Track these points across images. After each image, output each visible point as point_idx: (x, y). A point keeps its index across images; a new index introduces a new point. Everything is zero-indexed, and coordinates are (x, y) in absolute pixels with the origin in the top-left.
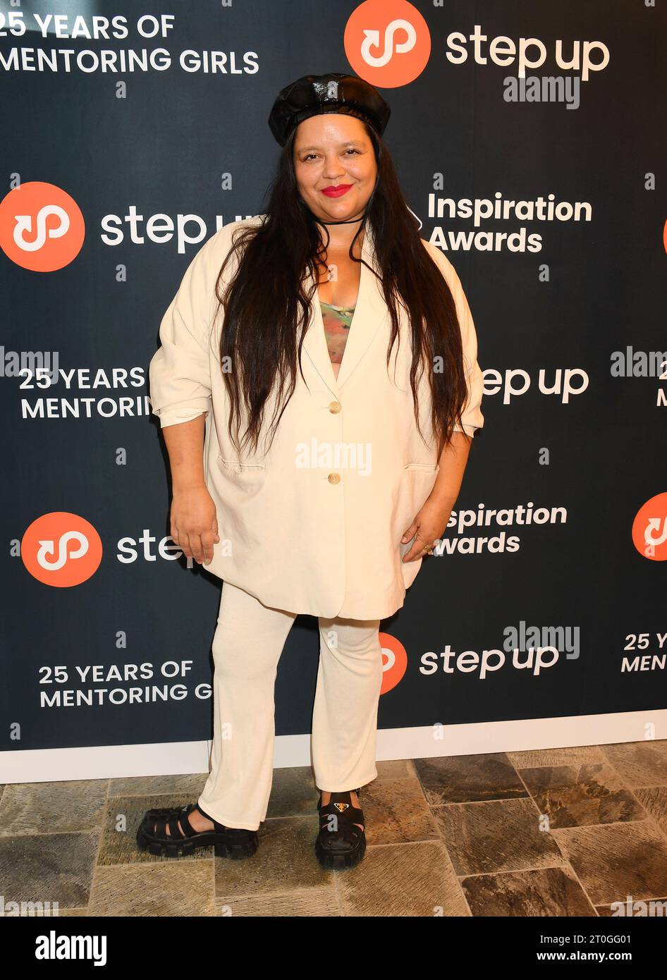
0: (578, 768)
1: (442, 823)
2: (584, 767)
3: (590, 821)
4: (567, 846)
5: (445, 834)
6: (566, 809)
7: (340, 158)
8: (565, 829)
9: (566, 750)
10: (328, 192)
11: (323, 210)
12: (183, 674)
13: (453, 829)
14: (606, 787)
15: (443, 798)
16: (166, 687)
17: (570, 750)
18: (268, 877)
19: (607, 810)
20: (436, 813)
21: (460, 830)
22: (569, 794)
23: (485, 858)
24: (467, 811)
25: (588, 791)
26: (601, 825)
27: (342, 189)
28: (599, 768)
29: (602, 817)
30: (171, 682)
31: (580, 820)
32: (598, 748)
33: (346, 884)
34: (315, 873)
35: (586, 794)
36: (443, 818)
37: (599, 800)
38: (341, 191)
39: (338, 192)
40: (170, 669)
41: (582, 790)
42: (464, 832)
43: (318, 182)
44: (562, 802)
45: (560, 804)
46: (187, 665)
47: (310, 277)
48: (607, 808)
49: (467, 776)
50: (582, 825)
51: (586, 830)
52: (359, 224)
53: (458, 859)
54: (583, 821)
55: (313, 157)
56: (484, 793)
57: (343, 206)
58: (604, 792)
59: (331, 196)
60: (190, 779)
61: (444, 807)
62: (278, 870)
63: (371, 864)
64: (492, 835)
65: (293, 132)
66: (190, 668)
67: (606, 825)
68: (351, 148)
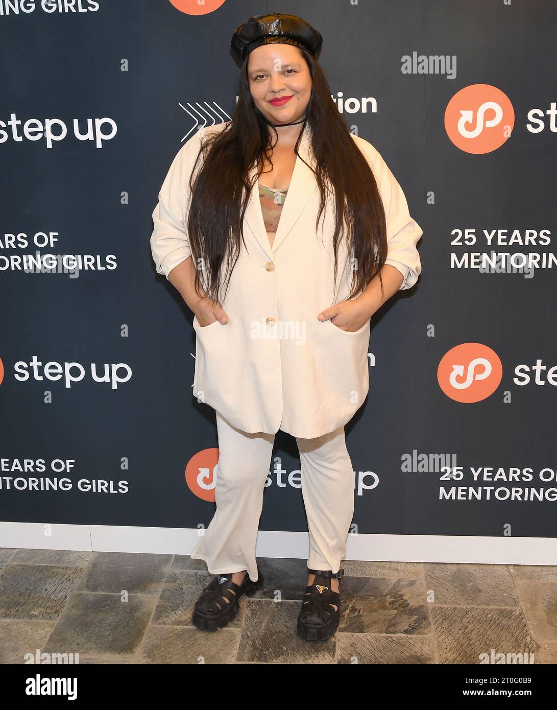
0: (394, 581)
1: (250, 615)
2: (399, 581)
3: (376, 630)
4: (344, 649)
5: (246, 625)
6: (362, 616)
7: (282, 76)
8: (350, 634)
9: (392, 564)
10: (273, 102)
11: (271, 115)
12: (68, 471)
13: (256, 620)
14: (409, 602)
15: (263, 593)
16: (55, 480)
17: (395, 564)
18: (89, 641)
19: (397, 622)
20: (250, 605)
21: (261, 622)
22: (372, 603)
23: (268, 649)
24: (277, 607)
25: (390, 604)
26: (385, 635)
27: (284, 99)
28: (412, 583)
29: (389, 627)
30: (60, 476)
31: (368, 627)
32: (423, 564)
33: (145, 655)
34: (126, 642)
35: (388, 605)
36: (252, 610)
37: (395, 612)
38: (284, 100)
39: (282, 101)
40: (58, 466)
41: (386, 601)
42: (263, 625)
43: (265, 96)
44: (362, 610)
45: (359, 611)
46: (71, 464)
47: (257, 168)
48: (398, 620)
49: (293, 577)
50: (368, 632)
51: (369, 637)
52: (301, 125)
53: (245, 647)
54: (370, 629)
55: (261, 77)
56: (299, 593)
57: (287, 112)
58: (405, 605)
59: (276, 105)
60: (75, 555)
61: (260, 601)
62: (100, 636)
63: (174, 641)
64: (285, 630)
65: (247, 59)
66: (72, 466)
67: (388, 635)
68: (290, 68)
